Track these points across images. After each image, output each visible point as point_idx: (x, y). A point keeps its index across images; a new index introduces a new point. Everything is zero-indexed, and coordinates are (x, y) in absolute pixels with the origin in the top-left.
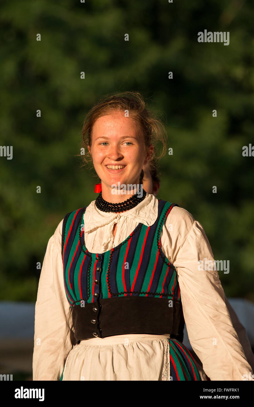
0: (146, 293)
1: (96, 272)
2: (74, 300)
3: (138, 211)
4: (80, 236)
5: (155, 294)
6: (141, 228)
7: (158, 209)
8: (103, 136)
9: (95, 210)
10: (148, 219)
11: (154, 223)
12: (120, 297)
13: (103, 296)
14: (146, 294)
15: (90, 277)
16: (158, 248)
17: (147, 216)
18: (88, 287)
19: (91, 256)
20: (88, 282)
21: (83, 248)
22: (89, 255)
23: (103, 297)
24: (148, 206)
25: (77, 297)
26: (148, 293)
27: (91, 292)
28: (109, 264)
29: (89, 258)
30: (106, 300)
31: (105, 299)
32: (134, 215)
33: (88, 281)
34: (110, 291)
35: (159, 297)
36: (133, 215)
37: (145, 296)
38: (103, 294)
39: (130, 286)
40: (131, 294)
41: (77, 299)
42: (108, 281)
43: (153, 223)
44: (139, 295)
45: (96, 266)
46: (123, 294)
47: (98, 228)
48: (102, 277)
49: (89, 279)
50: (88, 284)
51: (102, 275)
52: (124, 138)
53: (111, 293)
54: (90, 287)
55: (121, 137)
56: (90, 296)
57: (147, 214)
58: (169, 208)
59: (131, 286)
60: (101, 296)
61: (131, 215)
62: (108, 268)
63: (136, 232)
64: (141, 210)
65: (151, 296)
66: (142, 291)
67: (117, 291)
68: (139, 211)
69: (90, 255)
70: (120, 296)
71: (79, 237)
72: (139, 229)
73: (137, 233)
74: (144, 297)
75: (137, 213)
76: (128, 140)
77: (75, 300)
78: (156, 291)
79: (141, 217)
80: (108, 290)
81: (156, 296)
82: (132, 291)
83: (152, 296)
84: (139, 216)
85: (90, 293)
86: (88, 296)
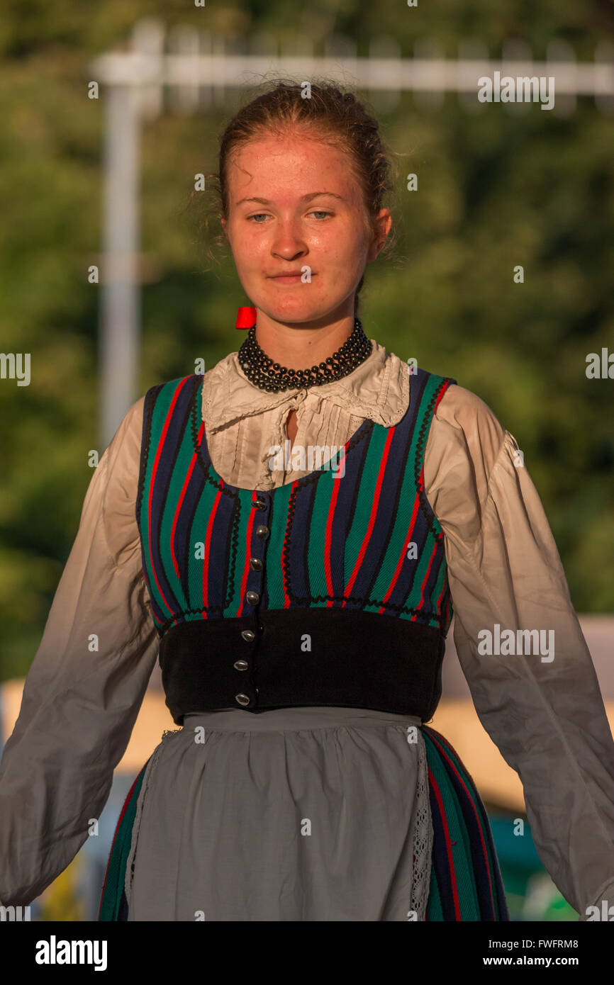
0: (381, 603)
1: (254, 538)
2: (180, 608)
3: (356, 386)
4: (196, 444)
5: (401, 609)
6: (371, 435)
7: (408, 387)
8: (255, 195)
9: (235, 374)
10: (383, 407)
11: (399, 421)
12: (315, 609)
13: (270, 602)
14: (380, 608)
15: (236, 551)
16: (418, 490)
17: (380, 401)
18: (230, 575)
19: (236, 495)
20: (230, 565)
21: (208, 474)
22: (230, 494)
23: (269, 606)
24: (381, 376)
25: (191, 600)
26: (385, 605)
27: (238, 588)
28: (287, 521)
29: (232, 501)
30: (276, 613)
31: (274, 611)
32: (346, 396)
33: (231, 559)
34: (288, 591)
35: (409, 617)
36: (344, 396)
37: (377, 611)
38: (271, 598)
39: (343, 581)
40: (344, 603)
41: (189, 606)
42: (284, 565)
43: (396, 419)
44: (364, 608)
45: (255, 523)
46: (323, 600)
47: (243, 418)
48: (268, 554)
49: (234, 555)
50: (231, 567)
51: (271, 547)
52: (309, 198)
53: (292, 597)
54: (236, 577)
55: (302, 197)
56: (231, 600)
57: (380, 397)
58: (440, 386)
59: (347, 581)
60: (263, 603)
61: (338, 397)
62: (286, 531)
63: (358, 441)
64: (363, 386)
65: (392, 613)
66: (371, 599)
67: (309, 592)
68: (360, 386)
69: (233, 492)
70: (313, 605)
71: (194, 446)
72: (366, 435)
73: (359, 444)
74: (376, 614)
75: (355, 391)
76: (321, 203)
77: (184, 607)
78: (405, 602)
79: (365, 403)
80: (282, 589)
81: (403, 616)
82: (347, 595)
83: (394, 615)
84: (360, 400)
85: (233, 592)
86: (228, 598)
